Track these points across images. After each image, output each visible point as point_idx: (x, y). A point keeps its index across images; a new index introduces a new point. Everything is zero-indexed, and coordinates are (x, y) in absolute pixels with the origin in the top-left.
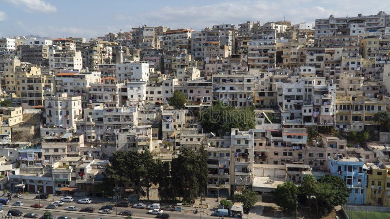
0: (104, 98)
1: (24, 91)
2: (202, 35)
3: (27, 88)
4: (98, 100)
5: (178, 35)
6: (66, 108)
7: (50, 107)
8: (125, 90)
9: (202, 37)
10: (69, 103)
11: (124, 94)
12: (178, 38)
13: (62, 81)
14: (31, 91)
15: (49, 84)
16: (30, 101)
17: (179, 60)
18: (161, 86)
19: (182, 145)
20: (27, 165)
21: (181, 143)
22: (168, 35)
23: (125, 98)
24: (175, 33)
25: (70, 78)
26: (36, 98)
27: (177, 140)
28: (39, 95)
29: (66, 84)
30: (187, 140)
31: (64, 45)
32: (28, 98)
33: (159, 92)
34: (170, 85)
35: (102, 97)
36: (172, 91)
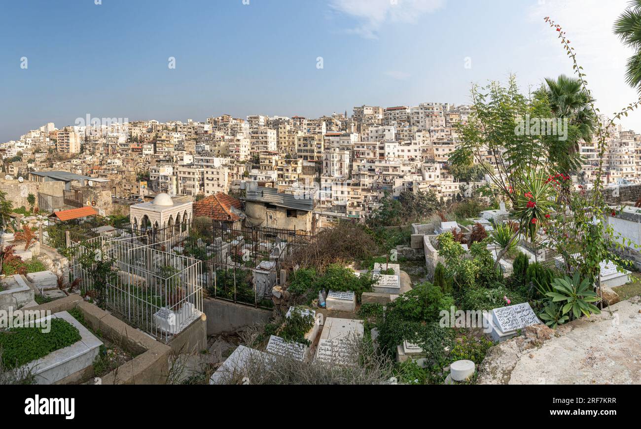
0: (366, 154)
1: (300, 148)
2: (420, 109)
3: (302, 145)
4: (361, 156)
5: (397, 111)
6: (340, 160)
7: (326, 159)
8: (382, 148)
9: (420, 111)
10: (343, 156)
11: (382, 151)
12: (398, 114)
13: (329, 140)
14: (306, 148)
15: (319, 142)
16: (304, 156)
17: (406, 131)
18: (410, 146)
19: (443, 193)
20: (320, 204)
21: (442, 191)
22: (389, 112)
23: (382, 155)
24: (395, 110)
25: (336, 137)
26: (310, 154)
27: (439, 188)
28: (313, 151)
29: (333, 142)
30: (446, 188)
31: (300, 121)
32: (303, 154)
33: (409, 151)
34: (418, 144)
35: (365, 153)
36: (419, 150)
